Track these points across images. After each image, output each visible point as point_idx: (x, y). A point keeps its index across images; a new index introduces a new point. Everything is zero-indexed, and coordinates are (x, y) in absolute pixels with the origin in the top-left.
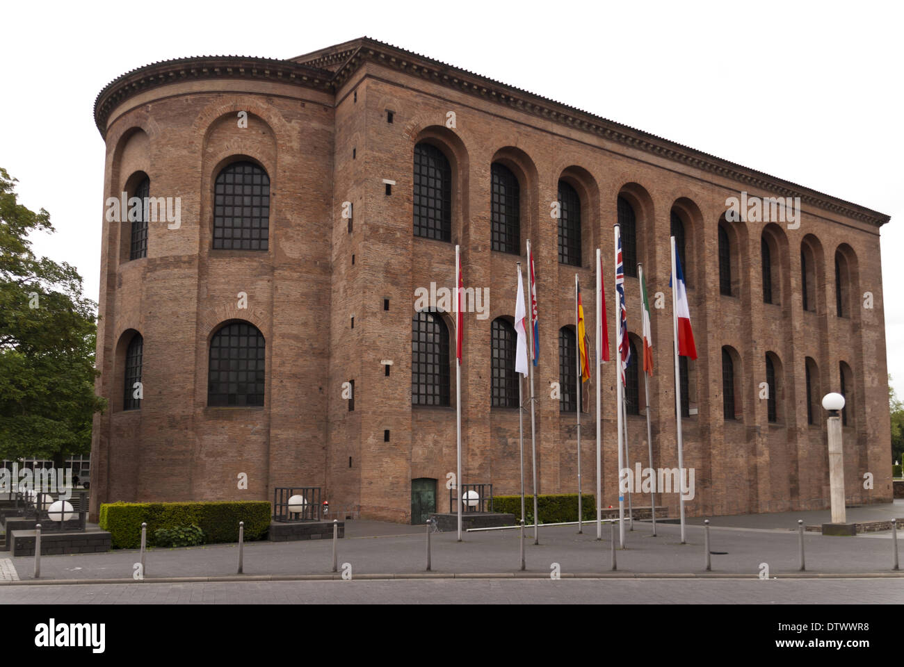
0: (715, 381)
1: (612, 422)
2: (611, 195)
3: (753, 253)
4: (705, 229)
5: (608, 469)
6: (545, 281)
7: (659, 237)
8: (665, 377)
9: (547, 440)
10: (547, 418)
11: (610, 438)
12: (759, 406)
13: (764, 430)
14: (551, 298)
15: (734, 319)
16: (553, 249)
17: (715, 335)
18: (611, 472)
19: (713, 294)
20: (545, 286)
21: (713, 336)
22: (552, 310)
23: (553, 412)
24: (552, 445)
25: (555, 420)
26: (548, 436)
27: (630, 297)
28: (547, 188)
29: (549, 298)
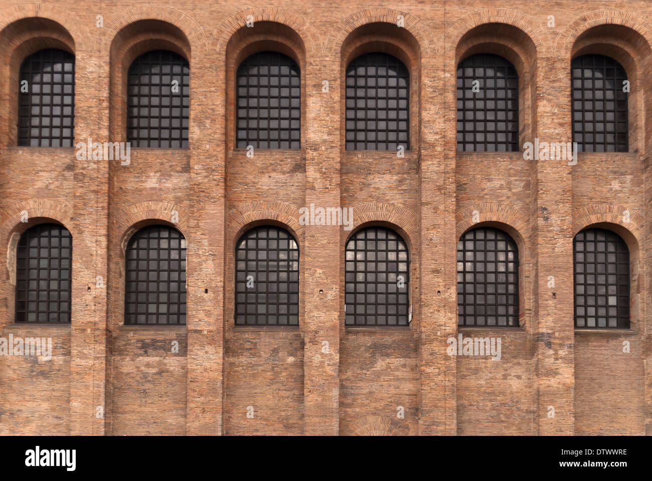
0: (436, 271)
1: (205, 332)
2: (214, 44)
3: (546, 78)
4: (423, 60)
5: (194, 391)
6: (83, 169)
7: (314, 86)
8: (319, 271)
9: (83, 356)
10: (84, 330)
11: (201, 353)
12: (550, 302)
13: (562, 338)
14: (94, 188)
15: (509, 183)
16: (100, 128)
17: (442, 207)
18: (202, 395)
19: (439, 149)
20: (84, 175)
21: (436, 209)
22: (97, 202)
23: (95, 323)
24: (91, 362)
25: (97, 333)
26: (85, 351)
27: (267, 175)
28: (91, 56)
29: (92, 189)
